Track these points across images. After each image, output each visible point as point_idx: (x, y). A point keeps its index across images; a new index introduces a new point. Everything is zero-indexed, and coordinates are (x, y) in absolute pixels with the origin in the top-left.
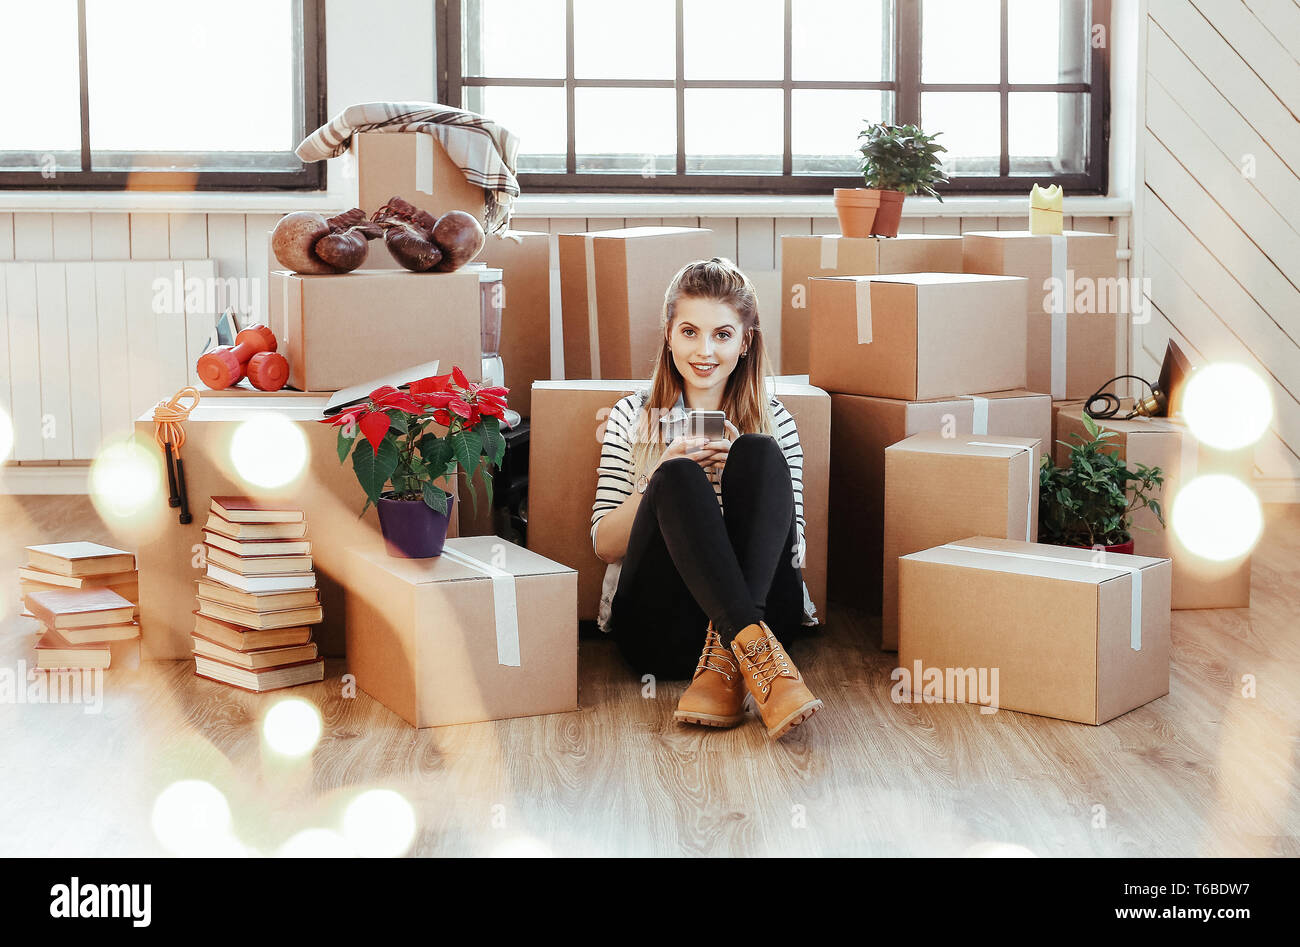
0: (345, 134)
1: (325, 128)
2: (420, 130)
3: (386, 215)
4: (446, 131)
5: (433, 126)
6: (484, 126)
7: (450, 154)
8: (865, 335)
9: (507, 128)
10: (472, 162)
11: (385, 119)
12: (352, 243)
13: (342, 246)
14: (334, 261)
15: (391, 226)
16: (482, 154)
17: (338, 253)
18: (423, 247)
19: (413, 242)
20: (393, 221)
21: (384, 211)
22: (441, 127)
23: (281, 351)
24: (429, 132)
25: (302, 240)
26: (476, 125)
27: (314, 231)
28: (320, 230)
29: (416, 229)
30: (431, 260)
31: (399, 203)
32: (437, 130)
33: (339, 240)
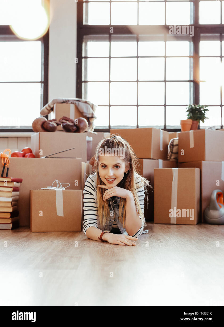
0: (52, 106)
1: (47, 105)
2: (71, 103)
3: (62, 120)
4: (78, 103)
5: (75, 102)
6: (88, 103)
7: (79, 108)
8: (192, 145)
9: (93, 103)
10: (85, 110)
11: (62, 101)
12: (53, 125)
13: (51, 125)
14: (48, 129)
15: (63, 122)
16: (87, 108)
17: (49, 126)
18: (72, 126)
19: (69, 125)
20: (64, 121)
21: (62, 119)
22: (77, 102)
23: (34, 153)
24: (73, 103)
25: (40, 123)
26: (86, 102)
27: (43, 121)
28: (45, 121)
29: (70, 123)
30: (74, 130)
31: (65, 117)
32: (76, 103)
33: (50, 124)
